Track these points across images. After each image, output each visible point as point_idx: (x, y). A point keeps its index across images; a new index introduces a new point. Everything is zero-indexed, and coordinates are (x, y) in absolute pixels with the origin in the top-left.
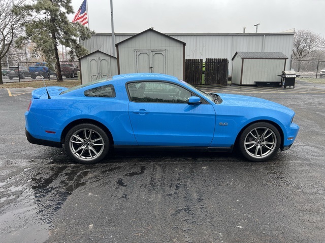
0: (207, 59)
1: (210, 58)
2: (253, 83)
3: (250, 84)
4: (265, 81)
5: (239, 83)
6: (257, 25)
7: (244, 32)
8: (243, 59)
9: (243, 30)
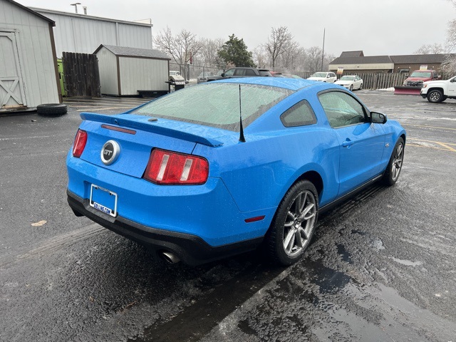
0: (64, 53)
1: (69, 52)
2: (135, 93)
3: (132, 94)
4: (150, 89)
5: (117, 93)
6: (75, 5)
7: (85, 13)
8: (118, 56)
9: (83, 10)
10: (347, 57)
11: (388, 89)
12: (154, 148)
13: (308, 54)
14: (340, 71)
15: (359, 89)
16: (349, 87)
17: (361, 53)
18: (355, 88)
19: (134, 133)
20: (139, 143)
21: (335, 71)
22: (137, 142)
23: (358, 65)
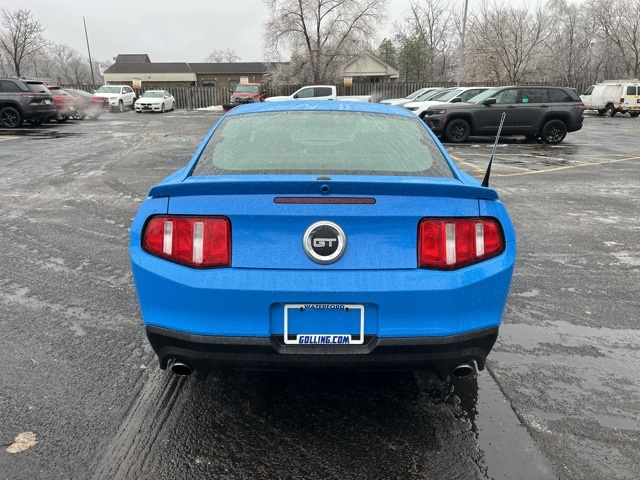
10: (126, 64)
11: (208, 109)
12: (423, 219)
13: (52, 56)
14: (137, 83)
15: (172, 110)
16: (160, 106)
17: (146, 58)
18: (167, 107)
19: (374, 202)
20: (393, 214)
21: (130, 83)
22: (387, 215)
23: (149, 75)
